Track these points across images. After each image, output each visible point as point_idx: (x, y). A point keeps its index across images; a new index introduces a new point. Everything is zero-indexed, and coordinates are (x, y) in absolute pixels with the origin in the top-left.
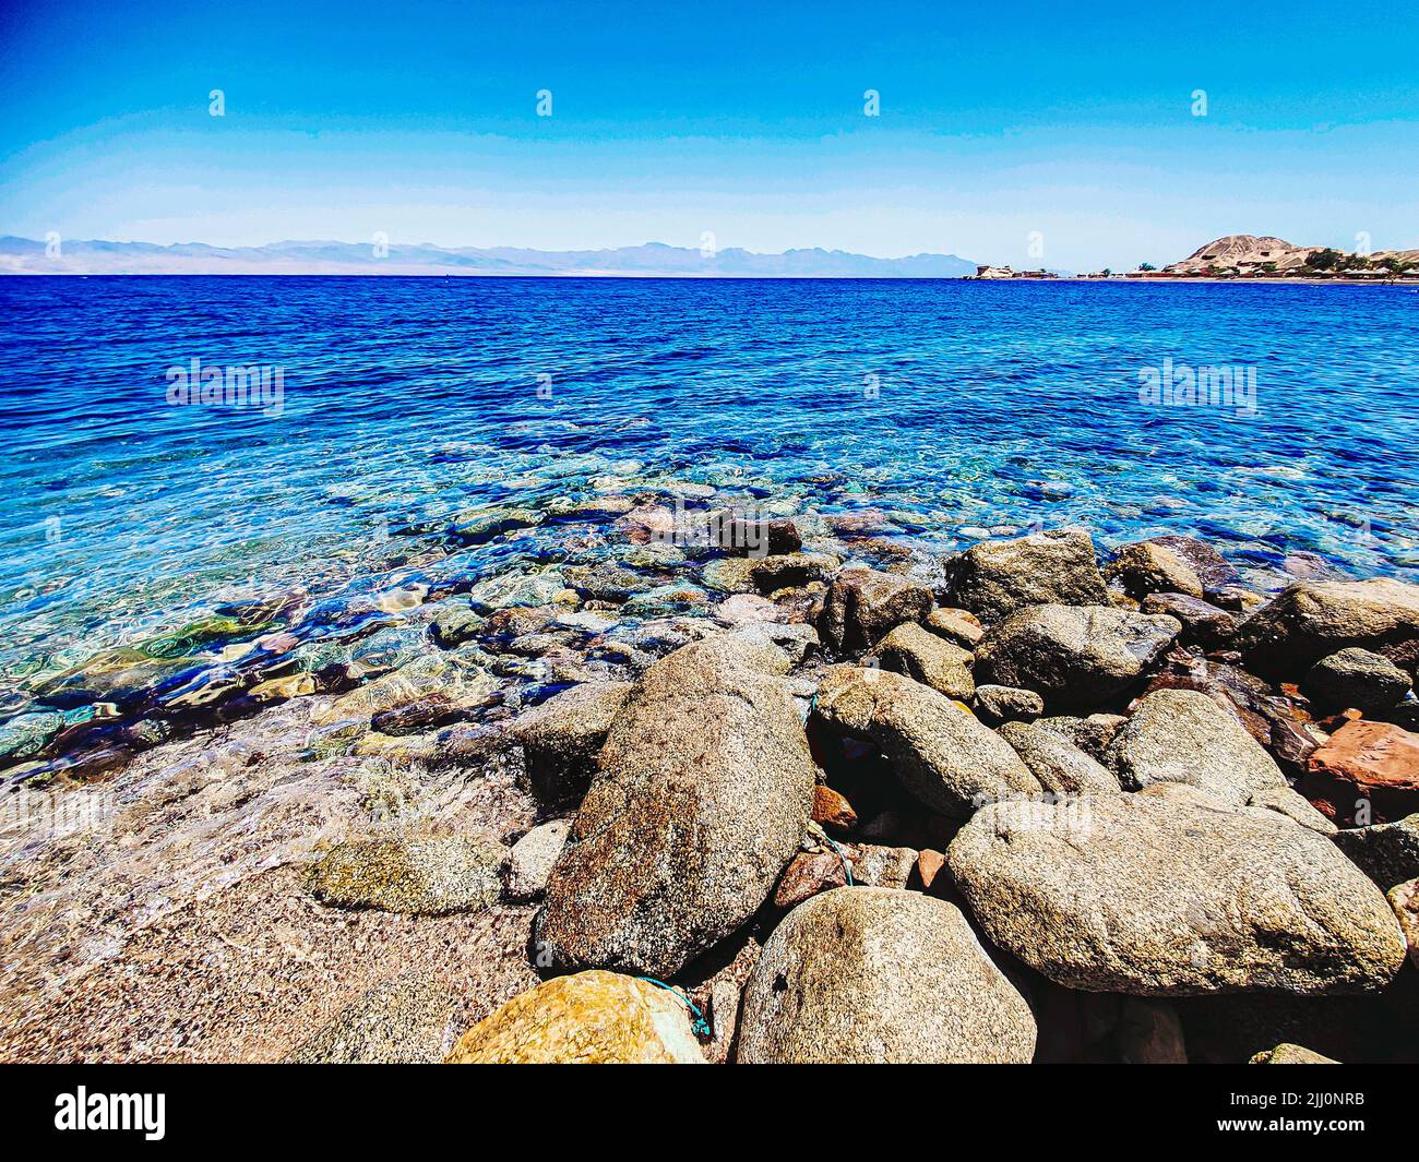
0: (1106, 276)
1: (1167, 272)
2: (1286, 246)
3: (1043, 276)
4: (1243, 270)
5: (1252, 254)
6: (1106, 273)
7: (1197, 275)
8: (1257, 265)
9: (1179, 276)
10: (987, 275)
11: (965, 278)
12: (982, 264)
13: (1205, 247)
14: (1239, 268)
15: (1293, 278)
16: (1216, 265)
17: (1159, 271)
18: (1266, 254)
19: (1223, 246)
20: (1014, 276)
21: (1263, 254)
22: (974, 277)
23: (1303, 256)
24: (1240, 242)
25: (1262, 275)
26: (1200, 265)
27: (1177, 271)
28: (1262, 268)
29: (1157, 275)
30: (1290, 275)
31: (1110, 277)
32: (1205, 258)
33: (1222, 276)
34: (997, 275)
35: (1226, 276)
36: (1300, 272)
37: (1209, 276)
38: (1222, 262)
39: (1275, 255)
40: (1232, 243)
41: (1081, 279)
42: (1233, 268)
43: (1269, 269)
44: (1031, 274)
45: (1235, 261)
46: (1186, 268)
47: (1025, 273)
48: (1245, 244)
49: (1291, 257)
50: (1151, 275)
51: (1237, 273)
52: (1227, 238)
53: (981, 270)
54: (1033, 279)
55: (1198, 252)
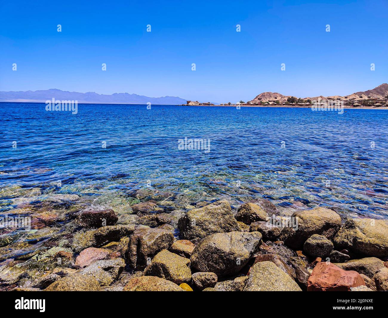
0: (230, 105)
1: (248, 103)
2: (281, 96)
3: (209, 105)
4: (271, 103)
5: (272, 98)
6: (229, 104)
7: (257, 104)
8: (274, 101)
9: (252, 105)
10: (190, 104)
11: (183, 105)
12: (189, 100)
13: (258, 96)
14: (269, 102)
15: (285, 106)
16: (262, 101)
17: (246, 103)
18: (276, 98)
19: (263, 95)
20: (200, 104)
21: (275, 98)
22: (186, 105)
23: (286, 99)
24: (268, 94)
25: (275, 105)
26: (258, 102)
27: (251, 103)
28: (276, 102)
29: (245, 104)
30: (284, 105)
31: (231, 105)
32: (259, 99)
33: (265, 105)
34: (194, 104)
35: (266, 105)
36: (286, 104)
37: (261, 105)
38: (264, 101)
39: (279, 98)
40: (266, 94)
41: (222, 106)
42: (267, 102)
43: (277, 103)
44: (205, 104)
45: (268, 100)
46: (254, 102)
47: (203, 103)
48: (269, 95)
49: (283, 99)
50: (243, 104)
51: (269, 104)
52: (264, 93)
53: (188, 102)
54: (206, 106)
55: (257, 97)
